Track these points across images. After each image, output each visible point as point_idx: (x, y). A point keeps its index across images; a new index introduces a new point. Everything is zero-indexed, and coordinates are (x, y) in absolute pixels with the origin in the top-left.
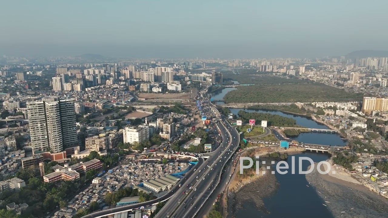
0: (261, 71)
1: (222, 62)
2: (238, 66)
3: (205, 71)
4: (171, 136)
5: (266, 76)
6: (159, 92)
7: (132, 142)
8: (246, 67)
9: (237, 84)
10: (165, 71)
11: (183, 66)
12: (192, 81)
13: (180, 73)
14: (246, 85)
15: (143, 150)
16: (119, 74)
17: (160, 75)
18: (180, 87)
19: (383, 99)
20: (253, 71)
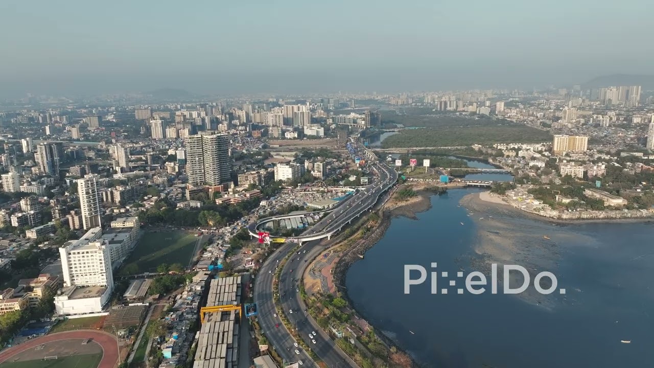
0: (439, 109)
1: (379, 98)
2: (405, 103)
3: (354, 111)
4: (323, 175)
5: (445, 116)
6: (295, 138)
7: (285, 179)
8: (418, 104)
9: (401, 128)
10: (299, 110)
11: (321, 105)
12: (337, 124)
13: (317, 114)
14: (413, 128)
15: (297, 186)
16: (232, 117)
17: (291, 117)
18: (322, 132)
19: (577, 137)
20: (427, 110)
